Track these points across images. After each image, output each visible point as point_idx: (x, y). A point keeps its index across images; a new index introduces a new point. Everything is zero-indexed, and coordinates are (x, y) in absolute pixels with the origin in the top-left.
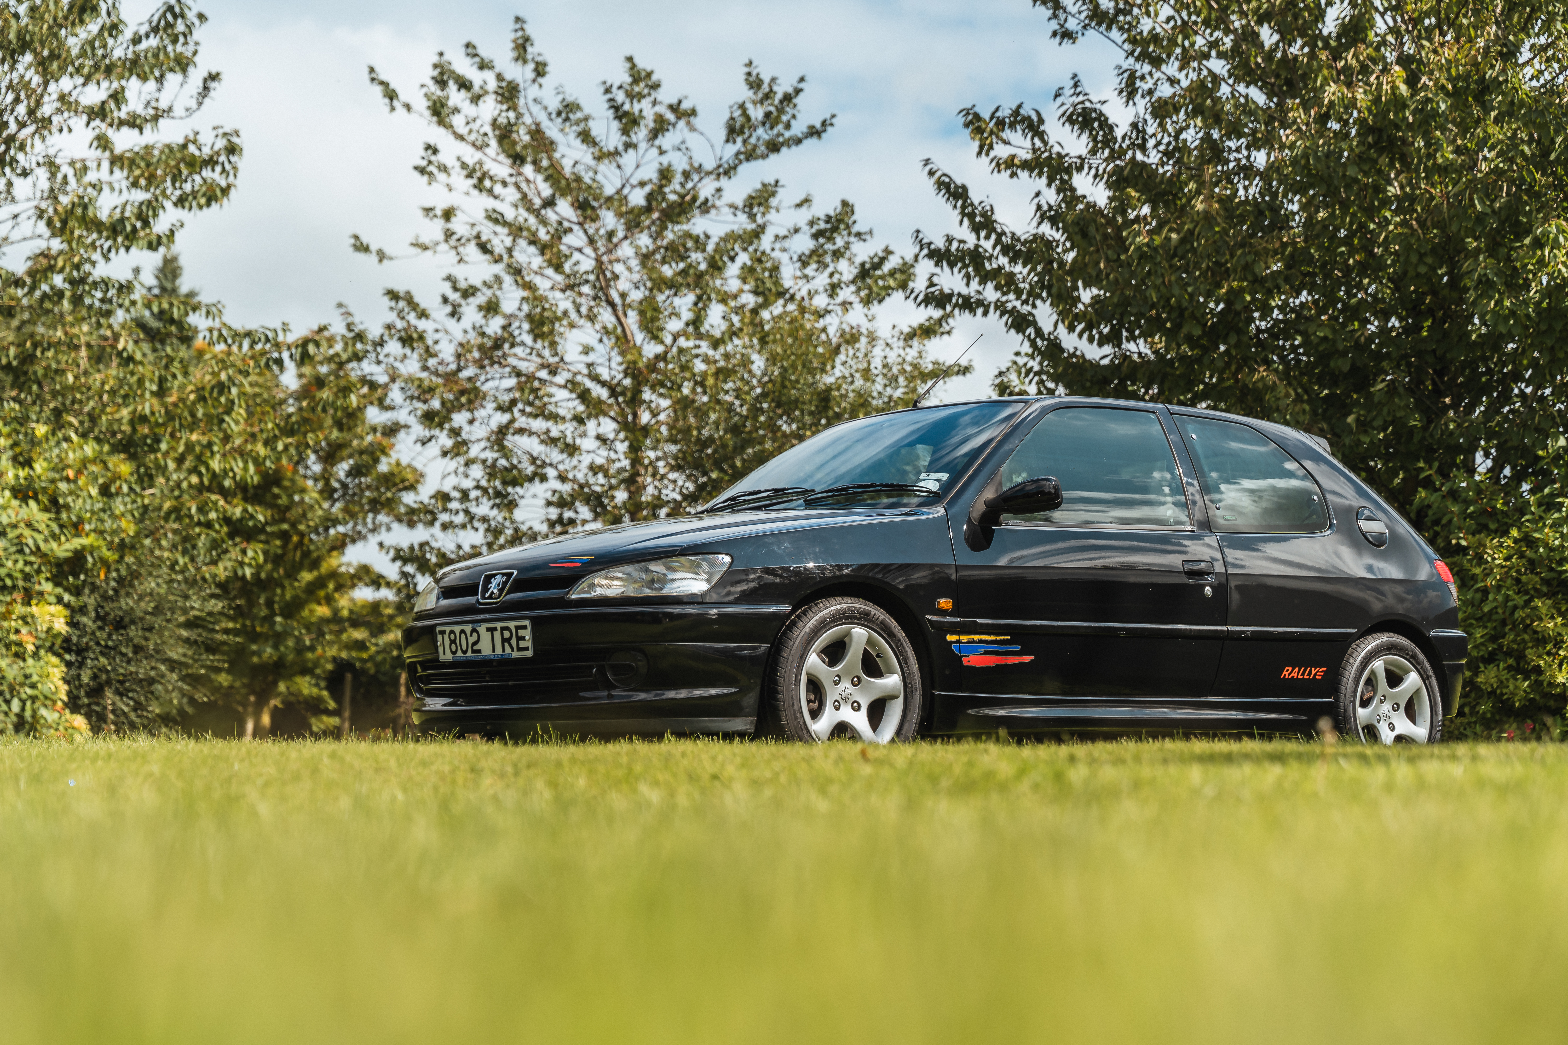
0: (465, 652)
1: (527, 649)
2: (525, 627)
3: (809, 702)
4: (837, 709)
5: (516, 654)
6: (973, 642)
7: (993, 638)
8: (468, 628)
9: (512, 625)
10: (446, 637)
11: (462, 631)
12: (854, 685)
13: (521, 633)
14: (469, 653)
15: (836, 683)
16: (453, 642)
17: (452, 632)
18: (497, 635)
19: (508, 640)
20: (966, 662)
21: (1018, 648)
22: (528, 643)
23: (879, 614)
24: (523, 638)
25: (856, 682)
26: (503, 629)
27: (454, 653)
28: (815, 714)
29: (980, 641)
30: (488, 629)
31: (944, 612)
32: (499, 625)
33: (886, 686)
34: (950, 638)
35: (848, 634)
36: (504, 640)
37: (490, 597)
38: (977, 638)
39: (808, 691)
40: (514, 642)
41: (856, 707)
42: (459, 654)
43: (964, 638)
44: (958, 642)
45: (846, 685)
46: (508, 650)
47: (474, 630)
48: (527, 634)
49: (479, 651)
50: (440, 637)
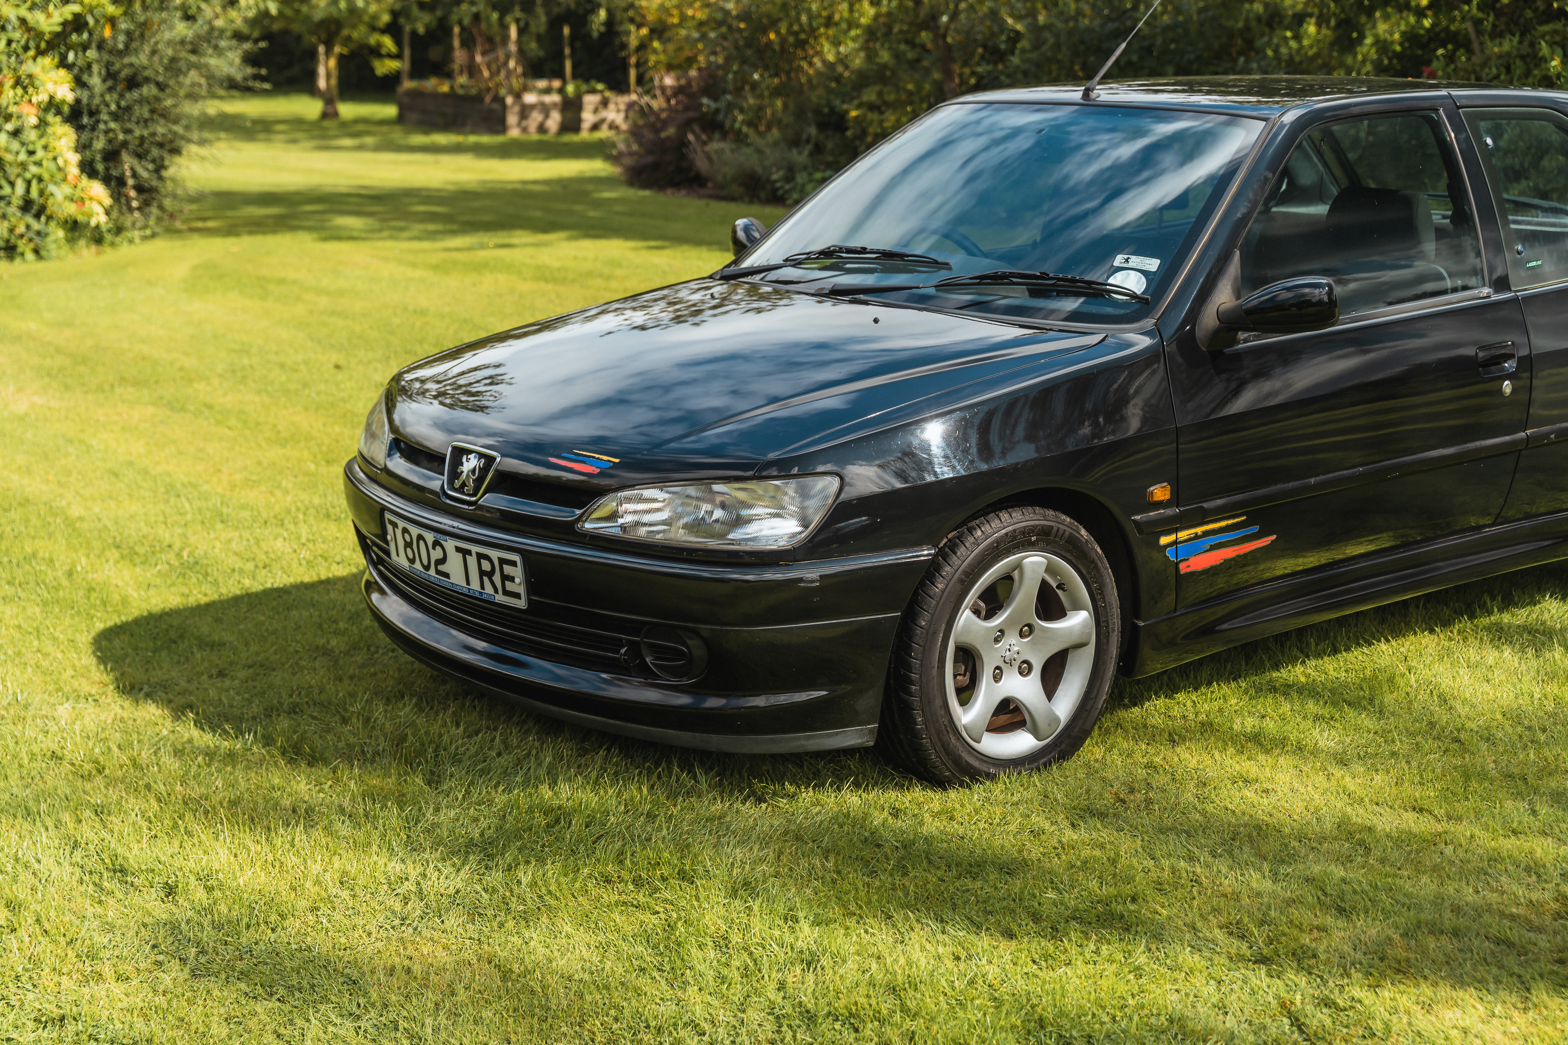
0: (427, 568)
1: (517, 596)
2: (513, 564)
3: (955, 676)
4: (997, 678)
5: (500, 598)
6: (1197, 537)
7: (1223, 524)
8: (430, 537)
9: (495, 554)
10: (399, 532)
11: (420, 537)
12: (1022, 635)
13: (508, 569)
14: (432, 572)
15: (997, 640)
16: (408, 545)
17: (405, 531)
18: (472, 561)
19: (490, 574)
20: (1183, 568)
21: (1256, 528)
22: (518, 585)
23: (1064, 522)
24: (512, 579)
25: (1027, 630)
26: (480, 556)
27: (412, 561)
28: (966, 693)
29: (1206, 534)
30: (458, 549)
31: (1159, 505)
32: (475, 549)
33: (1070, 629)
34: (1164, 540)
35: (1019, 566)
36: (482, 573)
37: (460, 490)
38: (1199, 530)
39: (956, 661)
40: (497, 578)
41: (1025, 669)
42: (418, 566)
43: (1183, 535)
44: (1175, 543)
45: (1013, 643)
46: (489, 589)
47: (436, 543)
48: (517, 573)
49: (447, 575)
50: (390, 528)
